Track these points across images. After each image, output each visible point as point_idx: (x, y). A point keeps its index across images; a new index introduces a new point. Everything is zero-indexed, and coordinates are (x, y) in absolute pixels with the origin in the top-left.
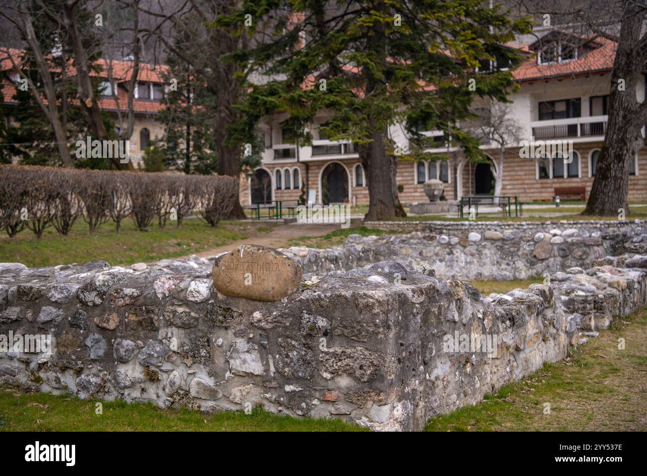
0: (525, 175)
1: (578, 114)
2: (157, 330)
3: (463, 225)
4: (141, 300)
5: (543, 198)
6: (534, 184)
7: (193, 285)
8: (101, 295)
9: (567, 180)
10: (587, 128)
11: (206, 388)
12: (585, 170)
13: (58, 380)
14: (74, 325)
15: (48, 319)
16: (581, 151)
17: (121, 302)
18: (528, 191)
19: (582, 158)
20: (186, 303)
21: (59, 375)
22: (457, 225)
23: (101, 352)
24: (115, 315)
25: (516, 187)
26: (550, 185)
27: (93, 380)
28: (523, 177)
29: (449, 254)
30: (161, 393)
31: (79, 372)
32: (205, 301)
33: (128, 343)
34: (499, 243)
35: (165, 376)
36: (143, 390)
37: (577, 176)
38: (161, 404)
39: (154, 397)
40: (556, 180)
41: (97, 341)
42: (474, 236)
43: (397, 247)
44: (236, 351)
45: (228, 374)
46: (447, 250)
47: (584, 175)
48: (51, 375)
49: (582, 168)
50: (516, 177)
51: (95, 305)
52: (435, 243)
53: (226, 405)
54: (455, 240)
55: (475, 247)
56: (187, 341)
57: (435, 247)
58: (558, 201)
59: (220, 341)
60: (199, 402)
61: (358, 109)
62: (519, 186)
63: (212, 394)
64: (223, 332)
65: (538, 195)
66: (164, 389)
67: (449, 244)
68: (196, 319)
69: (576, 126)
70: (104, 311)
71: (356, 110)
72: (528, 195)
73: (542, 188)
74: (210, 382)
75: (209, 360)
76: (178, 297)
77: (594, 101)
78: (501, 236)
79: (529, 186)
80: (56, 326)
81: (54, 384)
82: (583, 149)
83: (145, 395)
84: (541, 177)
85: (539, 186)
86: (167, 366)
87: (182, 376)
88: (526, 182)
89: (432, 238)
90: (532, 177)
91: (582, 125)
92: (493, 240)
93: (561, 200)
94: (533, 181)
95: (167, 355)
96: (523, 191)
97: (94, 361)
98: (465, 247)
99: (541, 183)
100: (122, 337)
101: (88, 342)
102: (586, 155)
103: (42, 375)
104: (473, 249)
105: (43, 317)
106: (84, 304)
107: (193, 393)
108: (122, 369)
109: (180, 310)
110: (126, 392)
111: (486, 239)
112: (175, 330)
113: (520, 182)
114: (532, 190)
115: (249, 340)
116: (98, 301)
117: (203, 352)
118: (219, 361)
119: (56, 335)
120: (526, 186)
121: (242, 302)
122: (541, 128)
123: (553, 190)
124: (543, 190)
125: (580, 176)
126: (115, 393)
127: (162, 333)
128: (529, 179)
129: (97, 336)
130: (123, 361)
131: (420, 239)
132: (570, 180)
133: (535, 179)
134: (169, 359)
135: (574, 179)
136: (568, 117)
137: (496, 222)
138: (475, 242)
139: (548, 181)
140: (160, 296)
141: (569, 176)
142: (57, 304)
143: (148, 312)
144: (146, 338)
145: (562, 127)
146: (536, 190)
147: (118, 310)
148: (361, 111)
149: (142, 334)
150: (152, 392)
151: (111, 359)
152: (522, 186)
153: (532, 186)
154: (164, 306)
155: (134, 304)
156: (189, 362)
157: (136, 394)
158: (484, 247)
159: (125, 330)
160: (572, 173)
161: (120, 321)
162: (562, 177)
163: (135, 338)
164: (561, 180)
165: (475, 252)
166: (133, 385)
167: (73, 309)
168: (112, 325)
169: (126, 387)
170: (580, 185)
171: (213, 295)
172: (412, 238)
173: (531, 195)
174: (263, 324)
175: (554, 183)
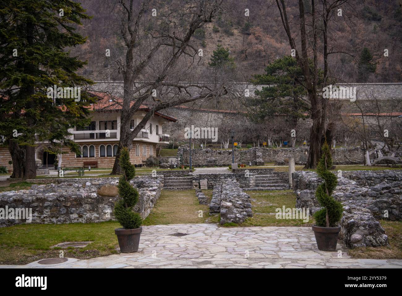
0: (70, 156)
1: (94, 129)
2: (82, 205)
3: (75, 180)
4: (78, 198)
5: (78, 167)
6: (74, 160)
7: (92, 194)
8: (65, 198)
9: (89, 158)
10: (99, 135)
11: (96, 217)
12: (97, 154)
13: (50, 220)
14: (57, 206)
15: (48, 205)
16: (96, 145)
17: (72, 199)
18: (71, 163)
19: (96, 148)
20: (91, 198)
21: (51, 219)
22: (73, 180)
23: (65, 212)
24: (69, 203)
25: (65, 161)
26: (81, 161)
27: (62, 219)
28: (69, 157)
29: (78, 191)
30: (83, 220)
31: (57, 218)
32: (97, 197)
33: (74, 209)
34: (98, 186)
35: (84, 216)
36: (78, 220)
37: (94, 156)
38: (83, 222)
39: (81, 221)
40: (84, 158)
41: (64, 209)
42: (88, 184)
43: (56, 189)
44: (105, 208)
45: (102, 213)
46: (77, 189)
47: (97, 156)
48: (48, 219)
49: (96, 153)
50: (65, 157)
51: (63, 201)
52: (72, 187)
53: (102, 220)
54: (81, 185)
55: (88, 188)
56: (91, 207)
57: (72, 188)
58: (90, 168)
59: (101, 206)
60: (94, 221)
61: (30, 132)
62: (67, 161)
63: (98, 218)
64: (101, 204)
65: (76, 165)
66: (84, 219)
67: (78, 187)
68: (94, 202)
69: (94, 134)
70: (66, 202)
71: (29, 132)
72: (71, 165)
73: (78, 162)
74: (98, 216)
75: (97, 210)
76: (88, 197)
77: (101, 123)
78: (98, 183)
79: (71, 161)
80: (50, 207)
81: (49, 221)
82: (96, 144)
83: (78, 221)
84: (77, 157)
85: (76, 161)
86: (85, 213)
87: (89, 215)
88: (70, 159)
89: (71, 185)
90: (73, 157)
91: (97, 134)
92: (95, 185)
93: (91, 168)
94: (73, 159)
95: (85, 211)
96: (69, 163)
97: (63, 214)
98: (84, 188)
99: (77, 160)
100: (72, 208)
101: (61, 210)
102: (98, 147)
103: (45, 219)
104: (87, 189)
105: (46, 205)
106: (59, 201)
107: (93, 219)
108: (71, 215)
109: (89, 200)
110: (73, 221)
111: (93, 185)
112: (87, 205)
113: (67, 159)
114: (73, 163)
115: (109, 205)
116: (64, 199)
117: (96, 209)
118: (100, 211)
119: (50, 209)
120: (70, 161)
121: (106, 197)
122: (77, 134)
123: (83, 163)
124: (78, 163)
125: (95, 157)
126: (69, 222)
127: (84, 206)
128: (71, 158)
129: (64, 208)
130: (72, 213)
131: (66, 185)
132: (90, 158)
133: (75, 158)
134: (86, 212)
135: (93, 158)
136: (90, 130)
137: (90, 178)
138: (88, 186)
139: (81, 158)
140: (83, 197)
141: (90, 156)
142: (50, 201)
143: (80, 201)
144: (79, 207)
145: (87, 134)
146: (75, 163)
147: (70, 201)
148: (31, 133)
149: (78, 206)
150: (80, 220)
151: (68, 213)
152: (68, 161)
153: (73, 161)
154: (85, 199)
155: (75, 200)
156: (91, 212)
157: (76, 221)
158: (92, 187)
159: (72, 206)
160: (92, 155)
161: (71, 204)
162: (87, 157)
163: (76, 207)
164: (86, 158)
165: (88, 190)
166: (75, 219)
167: (56, 202)
168: (68, 205)
169: (73, 220)
170: (95, 160)
171: (98, 196)
172: (63, 185)
173: (73, 165)
174: (112, 201)
175: (83, 159)
